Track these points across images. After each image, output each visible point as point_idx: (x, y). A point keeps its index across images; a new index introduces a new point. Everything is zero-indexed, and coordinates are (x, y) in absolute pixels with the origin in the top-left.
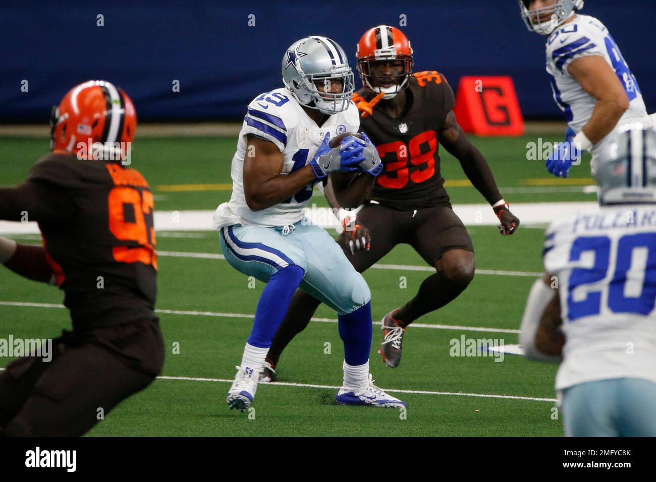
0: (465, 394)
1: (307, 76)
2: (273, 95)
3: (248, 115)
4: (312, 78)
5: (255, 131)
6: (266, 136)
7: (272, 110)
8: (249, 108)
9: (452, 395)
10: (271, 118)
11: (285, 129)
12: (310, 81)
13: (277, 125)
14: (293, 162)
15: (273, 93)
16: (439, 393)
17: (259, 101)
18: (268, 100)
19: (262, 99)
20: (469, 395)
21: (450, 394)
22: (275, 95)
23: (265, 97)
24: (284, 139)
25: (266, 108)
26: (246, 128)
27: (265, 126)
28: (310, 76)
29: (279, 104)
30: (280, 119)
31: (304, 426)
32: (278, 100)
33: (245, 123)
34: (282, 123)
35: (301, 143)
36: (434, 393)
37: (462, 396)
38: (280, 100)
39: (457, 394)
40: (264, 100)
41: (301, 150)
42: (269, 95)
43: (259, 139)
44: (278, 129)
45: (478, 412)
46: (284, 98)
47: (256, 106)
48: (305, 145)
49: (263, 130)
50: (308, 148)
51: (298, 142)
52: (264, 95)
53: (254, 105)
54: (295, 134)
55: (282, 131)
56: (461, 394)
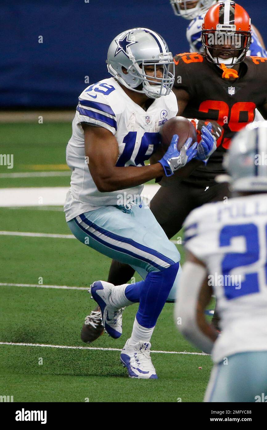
0: (189, 353)
1: (138, 62)
2: (100, 85)
3: (80, 106)
4: (143, 64)
5: (87, 119)
6: (98, 123)
7: (101, 99)
8: (80, 99)
9: (178, 354)
10: (101, 106)
11: (114, 115)
12: (141, 66)
13: (107, 111)
14: (124, 144)
15: (100, 84)
16: (166, 352)
17: (89, 92)
18: (97, 90)
19: (91, 89)
20: (193, 353)
21: (176, 353)
22: (102, 85)
23: (94, 88)
24: (114, 124)
25: (95, 97)
26: (78, 118)
27: (96, 115)
28: (141, 61)
29: (106, 93)
30: (109, 107)
31: (46, 382)
32: (105, 90)
33: (77, 113)
34: (111, 109)
35: (130, 126)
36: (162, 352)
37: (186, 355)
38: (108, 89)
39: (183, 353)
40: (93, 91)
41: (130, 133)
42: (97, 86)
43: (92, 126)
44: (108, 115)
45: (200, 369)
46: (111, 87)
47: (86, 97)
48: (133, 128)
49: (94, 117)
50: (136, 131)
51: (127, 126)
52: (92, 87)
53: (84, 96)
54: (124, 119)
55: (111, 117)
56: (186, 353)
